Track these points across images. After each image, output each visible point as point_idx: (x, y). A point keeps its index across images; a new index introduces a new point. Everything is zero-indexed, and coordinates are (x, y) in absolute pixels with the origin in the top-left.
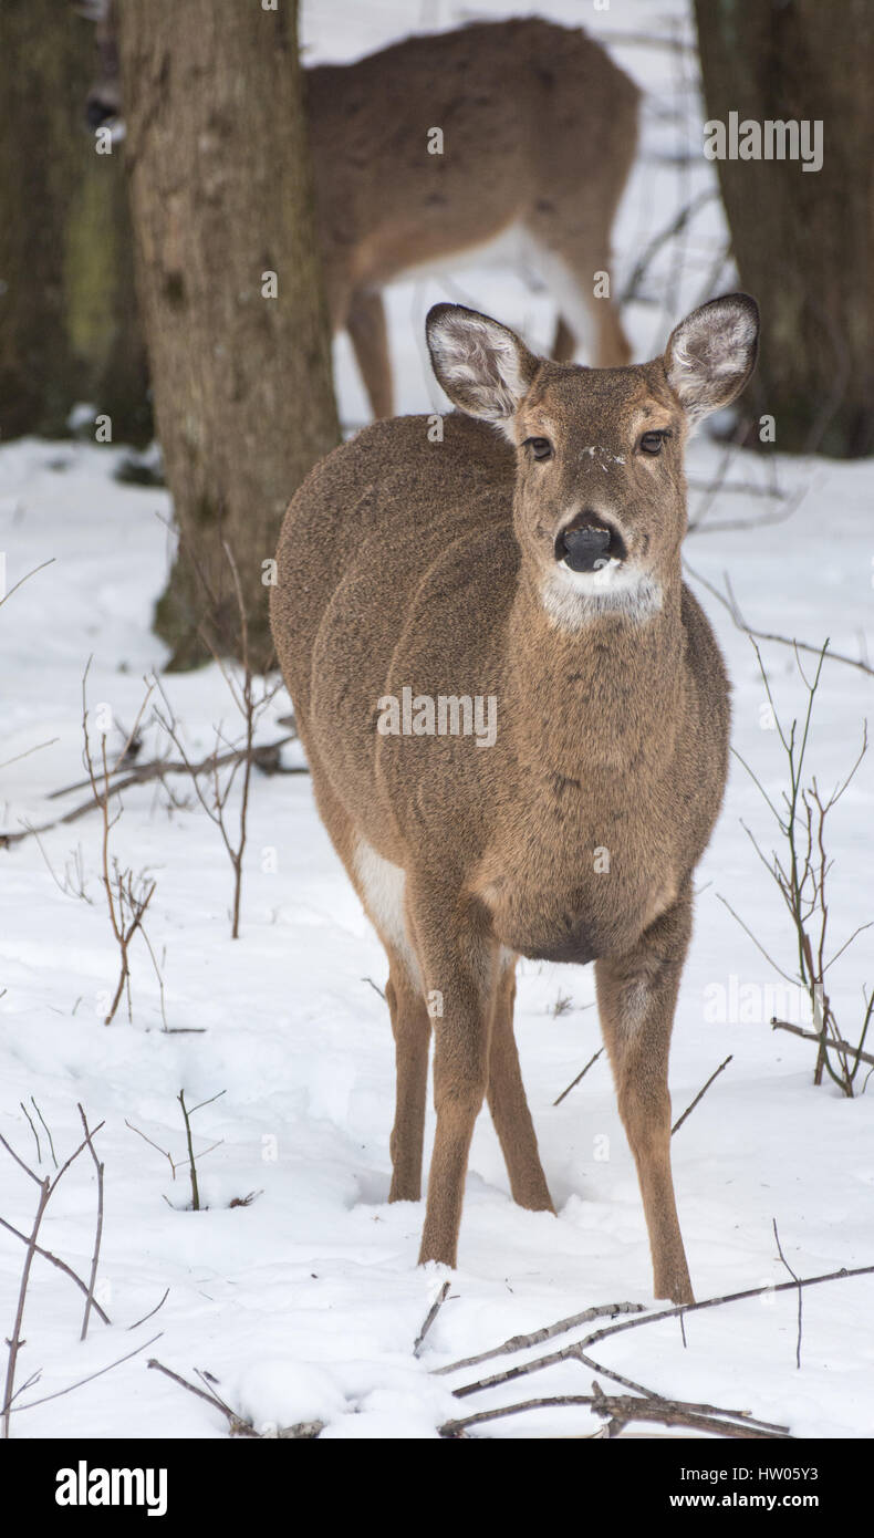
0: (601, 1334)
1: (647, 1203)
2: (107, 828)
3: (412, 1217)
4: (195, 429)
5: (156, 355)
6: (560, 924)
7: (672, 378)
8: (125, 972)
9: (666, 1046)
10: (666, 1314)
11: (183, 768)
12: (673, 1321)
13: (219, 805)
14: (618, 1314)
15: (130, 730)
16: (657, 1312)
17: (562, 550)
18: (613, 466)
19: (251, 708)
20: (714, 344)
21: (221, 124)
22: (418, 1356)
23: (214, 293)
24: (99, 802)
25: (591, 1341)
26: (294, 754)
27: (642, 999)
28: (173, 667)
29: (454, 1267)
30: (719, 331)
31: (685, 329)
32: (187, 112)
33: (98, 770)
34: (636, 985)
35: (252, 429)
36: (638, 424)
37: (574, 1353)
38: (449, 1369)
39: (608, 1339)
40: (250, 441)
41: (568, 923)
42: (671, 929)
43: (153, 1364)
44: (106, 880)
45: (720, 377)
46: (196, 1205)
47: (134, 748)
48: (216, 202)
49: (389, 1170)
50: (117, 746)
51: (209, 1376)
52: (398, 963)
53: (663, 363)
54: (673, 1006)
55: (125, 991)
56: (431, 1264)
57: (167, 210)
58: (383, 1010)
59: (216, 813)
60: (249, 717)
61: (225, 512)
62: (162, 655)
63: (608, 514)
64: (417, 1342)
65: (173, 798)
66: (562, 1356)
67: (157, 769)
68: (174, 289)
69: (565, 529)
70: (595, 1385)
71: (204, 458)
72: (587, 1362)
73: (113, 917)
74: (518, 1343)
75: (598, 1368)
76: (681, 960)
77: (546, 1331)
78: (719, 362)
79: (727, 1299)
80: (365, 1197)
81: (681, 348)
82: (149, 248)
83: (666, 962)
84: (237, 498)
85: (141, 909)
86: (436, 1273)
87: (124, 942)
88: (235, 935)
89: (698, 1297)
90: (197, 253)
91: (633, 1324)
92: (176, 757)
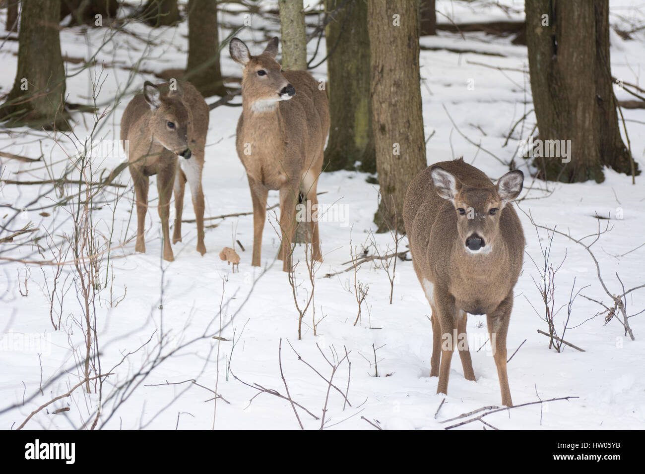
0: (486, 414)
1: (500, 379)
2: (356, 272)
3: (436, 380)
4: (387, 167)
5: (377, 146)
6: (473, 307)
7: (499, 192)
8: (360, 312)
9: (506, 336)
10: (504, 409)
11: (379, 258)
12: (507, 411)
13: (388, 267)
14: (492, 409)
15: (365, 247)
16: (502, 408)
17: (468, 244)
18: (482, 219)
19: (397, 241)
20: (511, 183)
21: (397, 84)
22: (436, 418)
23: (393, 130)
24: (355, 266)
25: (484, 415)
26: (409, 255)
27: (499, 322)
28: (378, 232)
29: (447, 395)
30: (513, 180)
31: (503, 179)
32: (388, 81)
33: (354, 258)
34: (497, 319)
35: (403, 168)
36: (490, 206)
37: (479, 419)
38: (444, 422)
39: (488, 415)
40: (402, 170)
41: (475, 307)
42: (506, 305)
43: (362, 417)
44: (355, 286)
45: (512, 192)
46: (377, 376)
47: (366, 252)
48: (395, 105)
49: (430, 368)
50: (360, 251)
51: (378, 421)
52: (434, 311)
53: (497, 187)
54: (508, 325)
55: (360, 317)
56: (440, 394)
57: (382, 107)
58: (430, 323)
59: (387, 269)
60: (397, 243)
61: (394, 189)
62: (376, 228)
63: (481, 234)
64: (436, 415)
65: (376, 265)
66: (475, 419)
67: (372, 258)
68: (383, 129)
69: (469, 238)
70: (484, 427)
71: (389, 175)
72: (482, 421)
73: (357, 296)
74: (463, 415)
75: (485, 423)
76: (510, 312)
77: (471, 413)
78: (512, 188)
79: (522, 405)
80: (423, 375)
81: (502, 183)
82: (376, 117)
83: (505, 313)
84: (398, 186)
85: (365, 294)
86: (442, 396)
87: (360, 303)
88: (391, 303)
89: (514, 405)
90: (389, 119)
91: (495, 411)
92: (377, 255)
